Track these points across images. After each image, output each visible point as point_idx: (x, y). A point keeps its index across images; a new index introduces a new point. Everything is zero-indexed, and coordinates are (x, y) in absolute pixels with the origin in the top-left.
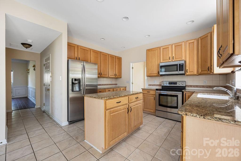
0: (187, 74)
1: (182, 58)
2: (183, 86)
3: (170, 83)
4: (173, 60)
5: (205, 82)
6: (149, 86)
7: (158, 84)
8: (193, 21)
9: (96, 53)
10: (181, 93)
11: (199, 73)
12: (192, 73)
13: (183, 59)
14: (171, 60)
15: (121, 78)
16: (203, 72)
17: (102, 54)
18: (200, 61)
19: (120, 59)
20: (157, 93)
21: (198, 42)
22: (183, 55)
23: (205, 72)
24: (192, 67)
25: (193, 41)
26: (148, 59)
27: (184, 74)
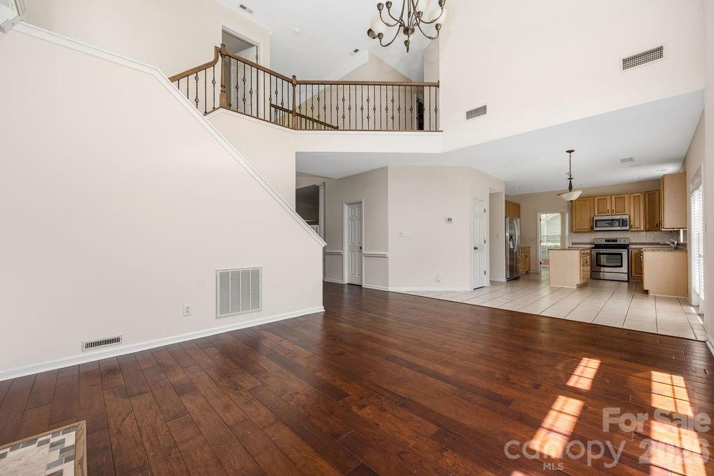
0: (632, 230)
1: (625, 212)
2: (626, 244)
3: (607, 241)
4: (613, 214)
10: (626, 250)
11: (647, 229)
12: (638, 229)
14: (609, 213)
16: (651, 229)
18: (647, 216)
19: (518, 206)
20: (594, 252)
21: (645, 197)
22: (627, 209)
23: (654, 228)
24: (638, 222)
25: (638, 195)
26: (574, 210)
27: (628, 230)
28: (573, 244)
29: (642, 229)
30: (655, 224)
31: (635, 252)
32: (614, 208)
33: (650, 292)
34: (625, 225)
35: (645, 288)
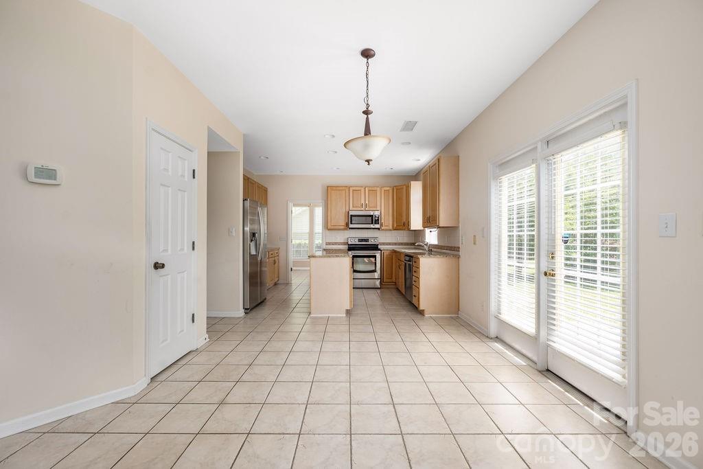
0: (382, 228)
1: (377, 208)
2: (376, 244)
3: (360, 240)
4: (367, 209)
5: (397, 238)
7: (342, 241)
10: (379, 252)
11: (394, 228)
12: (387, 228)
13: (378, 210)
14: (363, 207)
16: (398, 227)
17: (250, 182)
18: (395, 213)
19: (266, 191)
21: (393, 191)
22: (379, 204)
23: (401, 227)
24: (387, 220)
25: (388, 189)
26: (329, 202)
27: (379, 229)
28: (326, 244)
29: (391, 227)
30: (402, 223)
31: (386, 253)
32: (367, 202)
33: (426, 312)
34: (377, 222)
35: (421, 308)
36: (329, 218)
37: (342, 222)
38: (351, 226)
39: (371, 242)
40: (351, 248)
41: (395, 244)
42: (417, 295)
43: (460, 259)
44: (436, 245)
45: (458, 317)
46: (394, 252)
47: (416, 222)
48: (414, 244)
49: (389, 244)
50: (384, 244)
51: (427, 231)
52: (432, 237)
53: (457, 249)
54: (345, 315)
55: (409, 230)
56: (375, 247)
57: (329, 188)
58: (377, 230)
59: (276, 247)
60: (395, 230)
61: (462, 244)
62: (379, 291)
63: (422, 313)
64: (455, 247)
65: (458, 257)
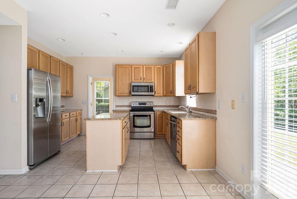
0: (156, 95)
1: (151, 80)
2: (151, 107)
3: (140, 104)
4: (144, 81)
5: (167, 102)
6: (116, 107)
7: (127, 104)
8: (162, 51)
9: (45, 56)
10: (153, 112)
11: (164, 95)
12: (159, 95)
13: (152, 82)
14: (142, 80)
15: (72, 96)
16: (167, 95)
17: (52, 59)
18: (165, 84)
19: (71, 68)
20: (132, 114)
21: (163, 69)
22: (153, 77)
23: (169, 95)
24: (159, 89)
25: (159, 66)
26: (117, 76)
27: (153, 95)
28: (117, 106)
29: (162, 95)
30: (170, 91)
31: (158, 113)
32: (144, 76)
33: (188, 167)
34: (152, 91)
35: (184, 163)
36: (117, 88)
37: (127, 91)
38: (133, 93)
39: (148, 105)
40: (133, 109)
41: (165, 106)
42: (180, 151)
43: (217, 121)
44: (195, 108)
45: (215, 172)
46: (163, 112)
47: (180, 91)
48: (178, 106)
49: (161, 106)
50: (157, 106)
51: (188, 96)
52: (191, 101)
53: (214, 112)
54: (117, 171)
55: (175, 96)
56: (151, 109)
57: (117, 66)
58: (152, 97)
59: (79, 108)
60: (165, 96)
61: (219, 107)
62: (152, 141)
63: (184, 167)
64: (211, 110)
65: (215, 119)
